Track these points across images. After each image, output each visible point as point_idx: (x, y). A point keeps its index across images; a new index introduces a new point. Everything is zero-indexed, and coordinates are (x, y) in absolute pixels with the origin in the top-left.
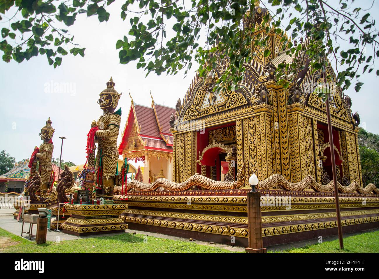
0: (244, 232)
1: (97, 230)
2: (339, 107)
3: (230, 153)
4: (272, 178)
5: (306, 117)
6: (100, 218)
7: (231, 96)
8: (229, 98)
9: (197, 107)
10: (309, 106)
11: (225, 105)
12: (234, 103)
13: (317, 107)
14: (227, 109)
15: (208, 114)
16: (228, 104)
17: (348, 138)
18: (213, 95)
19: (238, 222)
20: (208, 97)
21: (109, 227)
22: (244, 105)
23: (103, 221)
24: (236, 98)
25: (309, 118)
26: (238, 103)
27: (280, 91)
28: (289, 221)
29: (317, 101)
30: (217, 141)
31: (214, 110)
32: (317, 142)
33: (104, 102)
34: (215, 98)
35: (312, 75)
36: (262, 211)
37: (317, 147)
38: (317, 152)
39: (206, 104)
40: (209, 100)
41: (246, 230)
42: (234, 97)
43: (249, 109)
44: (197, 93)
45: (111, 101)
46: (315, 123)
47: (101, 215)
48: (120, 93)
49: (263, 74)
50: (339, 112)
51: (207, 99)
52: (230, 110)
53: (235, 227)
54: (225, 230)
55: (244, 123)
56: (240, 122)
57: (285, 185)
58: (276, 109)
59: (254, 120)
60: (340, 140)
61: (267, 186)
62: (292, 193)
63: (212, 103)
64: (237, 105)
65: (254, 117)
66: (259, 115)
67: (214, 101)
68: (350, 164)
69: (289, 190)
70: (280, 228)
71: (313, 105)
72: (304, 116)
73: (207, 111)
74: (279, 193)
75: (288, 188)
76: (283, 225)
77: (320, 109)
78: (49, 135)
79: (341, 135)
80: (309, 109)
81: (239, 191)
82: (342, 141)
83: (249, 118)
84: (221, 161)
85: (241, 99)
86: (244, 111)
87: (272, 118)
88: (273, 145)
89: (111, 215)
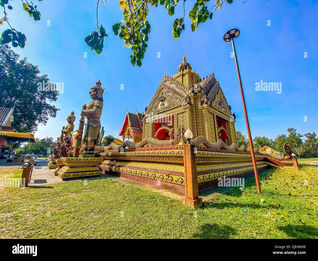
0: (180, 180)
1: (77, 175)
2: (226, 110)
3: (171, 131)
4: (199, 138)
5: (211, 112)
6: (82, 167)
7: (172, 103)
8: (170, 103)
9: (155, 109)
10: (212, 107)
11: (169, 107)
12: (173, 106)
13: (216, 108)
14: (169, 109)
15: (160, 112)
16: (170, 107)
17: (230, 125)
18: (163, 103)
19: (175, 170)
20: (160, 104)
21: (87, 173)
22: (178, 107)
23: (83, 169)
24: (174, 103)
25: (212, 113)
26: (175, 106)
27: (197, 100)
28: (213, 170)
29: (216, 105)
30: (164, 126)
31: (163, 110)
32: (216, 126)
33: (92, 93)
34: (164, 104)
35: (216, 88)
36: (196, 162)
37: (216, 129)
38: (217, 131)
39: (159, 108)
40: (161, 105)
41: (181, 178)
42: (173, 103)
43: (181, 108)
44: (155, 102)
45: (97, 93)
46: (215, 116)
47: (83, 165)
48: (103, 88)
49: (188, 91)
50: (226, 112)
51: (160, 105)
52: (171, 109)
53: (173, 175)
54: (165, 178)
55: (178, 115)
56: (176, 116)
57: (208, 144)
58: (194, 108)
59: (183, 114)
60: (227, 126)
61: (196, 144)
62: (212, 150)
63: (162, 107)
64: (175, 107)
65: (183, 112)
66: (186, 111)
67: (164, 105)
68: (232, 138)
69: (210, 148)
70: (207, 176)
71: (214, 107)
72: (209, 112)
73: (160, 111)
74: (204, 149)
75: (209, 146)
76: (209, 174)
77: (217, 109)
78: (72, 120)
79: (227, 124)
80: (212, 109)
81: (176, 147)
82: (228, 127)
83: (181, 113)
84: (167, 137)
85: (177, 103)
86: (178, 109)
87: (193, 113)
88: (194, 127)
89: (91, 165)
